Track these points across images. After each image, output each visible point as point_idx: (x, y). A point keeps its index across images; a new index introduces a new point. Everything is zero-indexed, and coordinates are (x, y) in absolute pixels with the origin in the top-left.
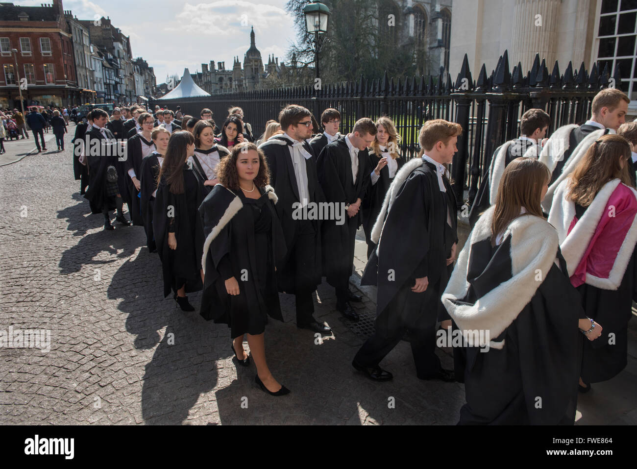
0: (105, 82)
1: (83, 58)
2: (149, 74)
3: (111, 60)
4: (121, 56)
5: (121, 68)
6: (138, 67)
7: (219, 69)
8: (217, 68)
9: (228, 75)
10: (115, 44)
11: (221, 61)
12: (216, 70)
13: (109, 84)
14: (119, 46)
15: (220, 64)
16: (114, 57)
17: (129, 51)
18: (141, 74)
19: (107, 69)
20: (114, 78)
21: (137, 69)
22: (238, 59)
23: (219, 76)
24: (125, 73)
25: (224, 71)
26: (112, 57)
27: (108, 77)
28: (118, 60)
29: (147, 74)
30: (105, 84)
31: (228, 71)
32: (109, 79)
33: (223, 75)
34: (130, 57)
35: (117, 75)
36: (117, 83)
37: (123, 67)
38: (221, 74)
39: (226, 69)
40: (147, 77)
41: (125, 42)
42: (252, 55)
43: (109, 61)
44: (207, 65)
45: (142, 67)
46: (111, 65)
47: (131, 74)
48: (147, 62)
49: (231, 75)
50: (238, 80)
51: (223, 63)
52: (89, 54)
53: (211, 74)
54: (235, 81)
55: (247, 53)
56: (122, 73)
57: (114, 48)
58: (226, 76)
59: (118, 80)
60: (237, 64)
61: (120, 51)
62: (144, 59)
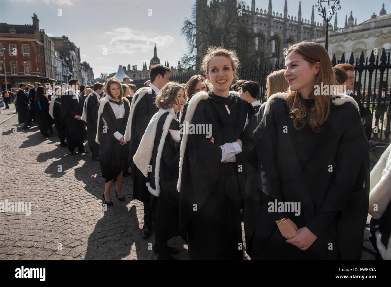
0: (63, 74)
1: (50, 60)
2: (90, 71)
3: (68, 61)
4: (74, 59)
5: (74, 67)
6: (84, 67)
7: (133, 69)
8: (132, 69)
9: (139, 73)
10: (71, 52)
11: (135, 65)
12: (131, 70)
13: (66, 76)
14: (73, 53)
15: (133, 66)
16: (70, 60)
17: (79, 57)
18: (86, 71)
19: (65, 66)
20: (69, 72)
21: (84, 68)
22: (146, 64)
23: (134, 74)
24: (76, 69)
25: (136, 71)
26: (68, 59)
27: (65, 72)
28: (72, 62)
29: (89, 71)
30: (63, 76)
31: (139, 71)
32: (66, 73)
33: (136, 73)
34: (80, 60)
35: (71, 71)
36: (71, 76)
37: (75, 66)
38: (134, 73)
39: (138, 70)
40: (89, 73)
41: (77, 51)
42: (155, 61)
43: (67, 62)
44: (126, 67)
45: (86, 67)
46: (68, 64)
47: (80, 71)
48: (89, 64)
49: (141, 73)
50: (145, 76)
51: (136, 66)
52: (54, 56)
53: (129, 73)
54: (144, 76)
55: (152, 60)
56: (74, 70)
57: (70, 54)
58: (137, 74)
59: (71, 74)
60: (145, 67)
61: (74, 56)
62: (87, 63)
